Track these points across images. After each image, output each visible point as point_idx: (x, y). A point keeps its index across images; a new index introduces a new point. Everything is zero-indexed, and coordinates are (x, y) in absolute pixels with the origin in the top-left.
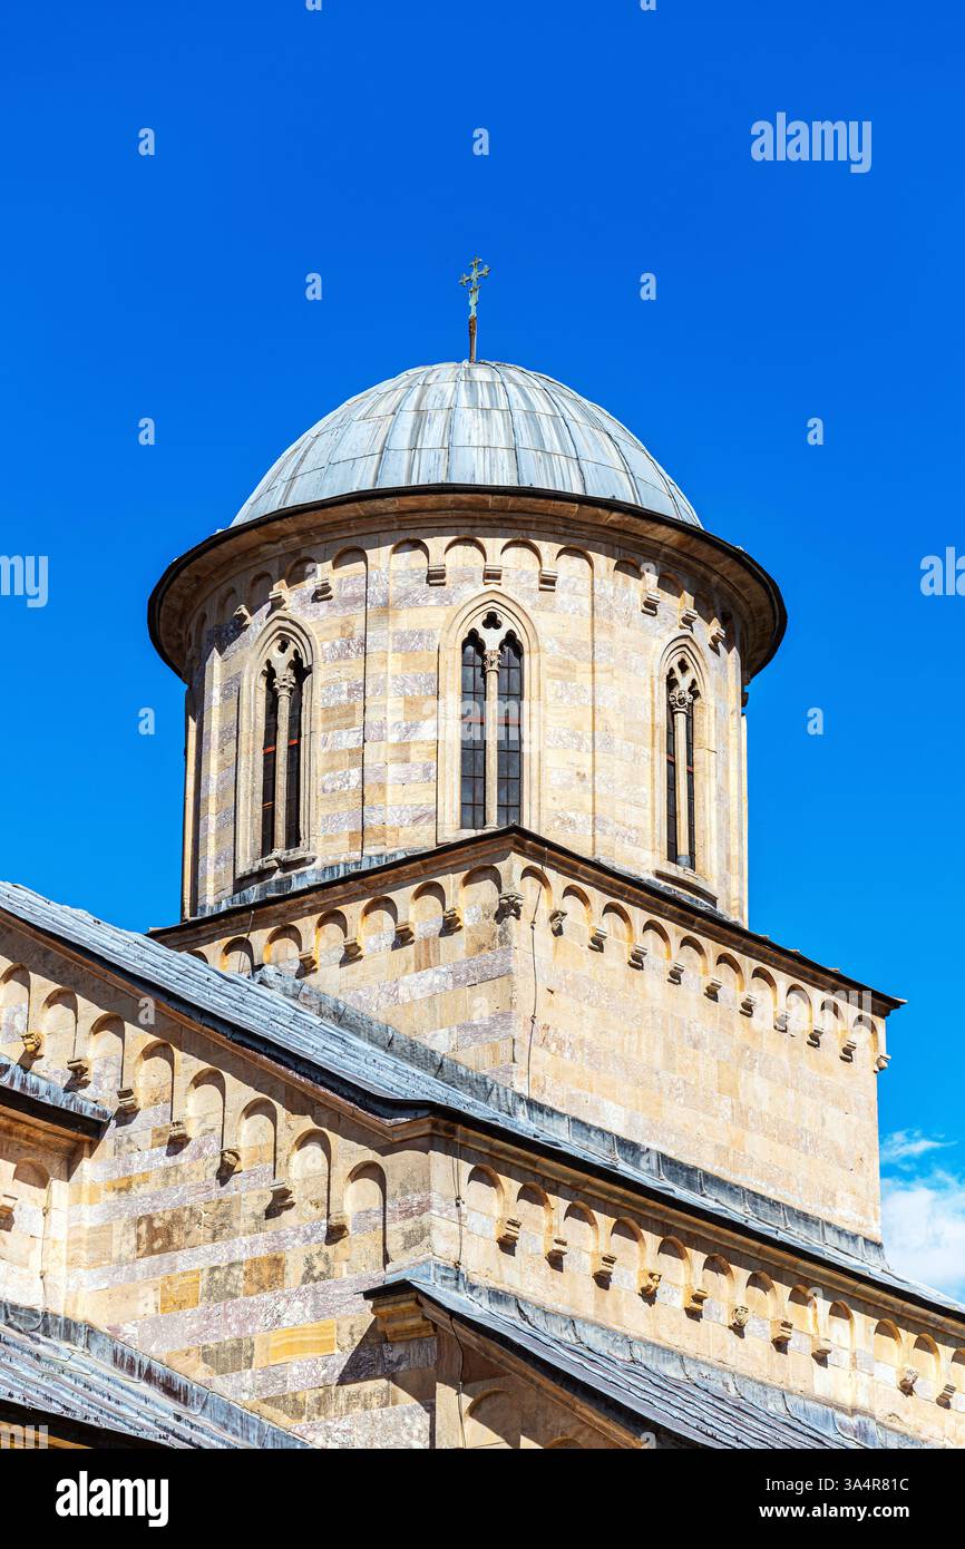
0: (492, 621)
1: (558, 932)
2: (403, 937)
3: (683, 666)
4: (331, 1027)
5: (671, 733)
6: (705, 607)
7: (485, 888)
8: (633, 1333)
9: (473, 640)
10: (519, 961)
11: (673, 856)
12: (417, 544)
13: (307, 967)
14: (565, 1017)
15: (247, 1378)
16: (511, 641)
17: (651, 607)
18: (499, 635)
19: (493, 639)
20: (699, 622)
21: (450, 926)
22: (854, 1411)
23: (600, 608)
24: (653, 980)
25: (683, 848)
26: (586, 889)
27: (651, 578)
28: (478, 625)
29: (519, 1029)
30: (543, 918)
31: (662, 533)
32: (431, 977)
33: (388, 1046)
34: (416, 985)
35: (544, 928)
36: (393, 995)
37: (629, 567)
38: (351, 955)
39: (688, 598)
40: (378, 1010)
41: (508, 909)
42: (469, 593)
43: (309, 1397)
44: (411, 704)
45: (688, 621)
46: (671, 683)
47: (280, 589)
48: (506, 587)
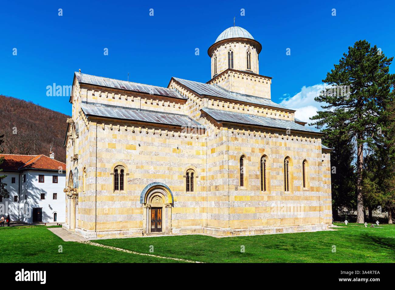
0: (230, 50)
1: (234, 77)
2: (223, 79)
3: (249, 51)
4: (218, 88)
5: (247, 57)
6: (251, 45)
7: (227, 74)
8: (227, 110)
9: (229, 52)
10: (230, 80)
11: (248, 68)
12: (224, 45)
13: (217, 83)
14: (235, 84)
15: (195, 118)
16: (232, 52)
17: (245, 46)
18: (231, 52)
19: (230, 52)
20: (250, 47)
21: (225, 78)
22: (252, 114)
23: (240, 47)
24: (245, 79)
25: (249, 67)
26: (237, 73)
27: (245, 44)
28: (229, 51)
29: (230, 86)
30: (233, 76)
31: (245, 39)
32: (225, 82)
33: (222, 89)
34: (224, 83)
35: (233, 77)
36: (222, 84)
37: (243, 43)
38: (219, 82)
39: (249, 45)
40: (221, 86)
41: (229, 76)
42: (228, 48)
43: (198, 119)
44: (224, 59)
45: (249, 47)
46: (247, 53)
47: (215, 51)
48: (232, 47)
